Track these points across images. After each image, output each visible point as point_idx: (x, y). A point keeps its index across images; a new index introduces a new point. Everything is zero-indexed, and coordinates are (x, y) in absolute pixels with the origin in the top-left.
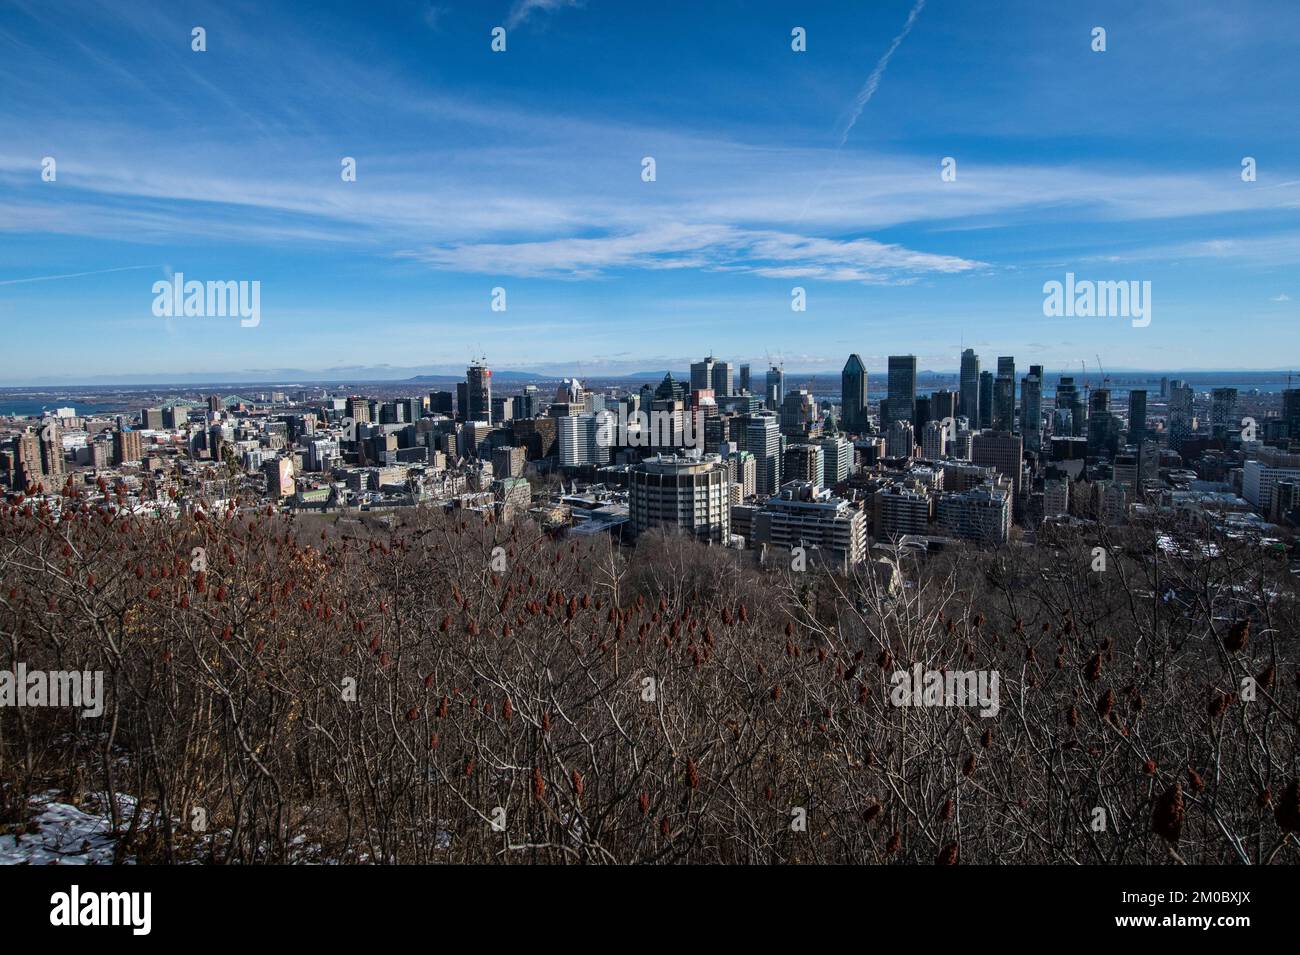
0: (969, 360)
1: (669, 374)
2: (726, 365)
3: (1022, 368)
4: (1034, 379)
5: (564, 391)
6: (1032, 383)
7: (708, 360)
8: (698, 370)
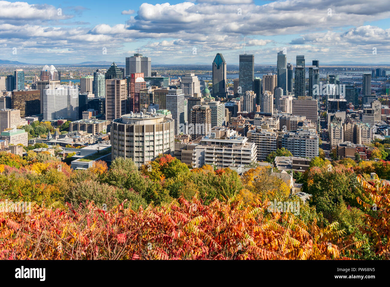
0: (281, 57)
1: (114, 64)
2: (147, 58)
3: (308, 62)
4: (315, 68)
5: (44, 74)
6: (315, 70)
7: (137, 55)
8: (130, 62)
